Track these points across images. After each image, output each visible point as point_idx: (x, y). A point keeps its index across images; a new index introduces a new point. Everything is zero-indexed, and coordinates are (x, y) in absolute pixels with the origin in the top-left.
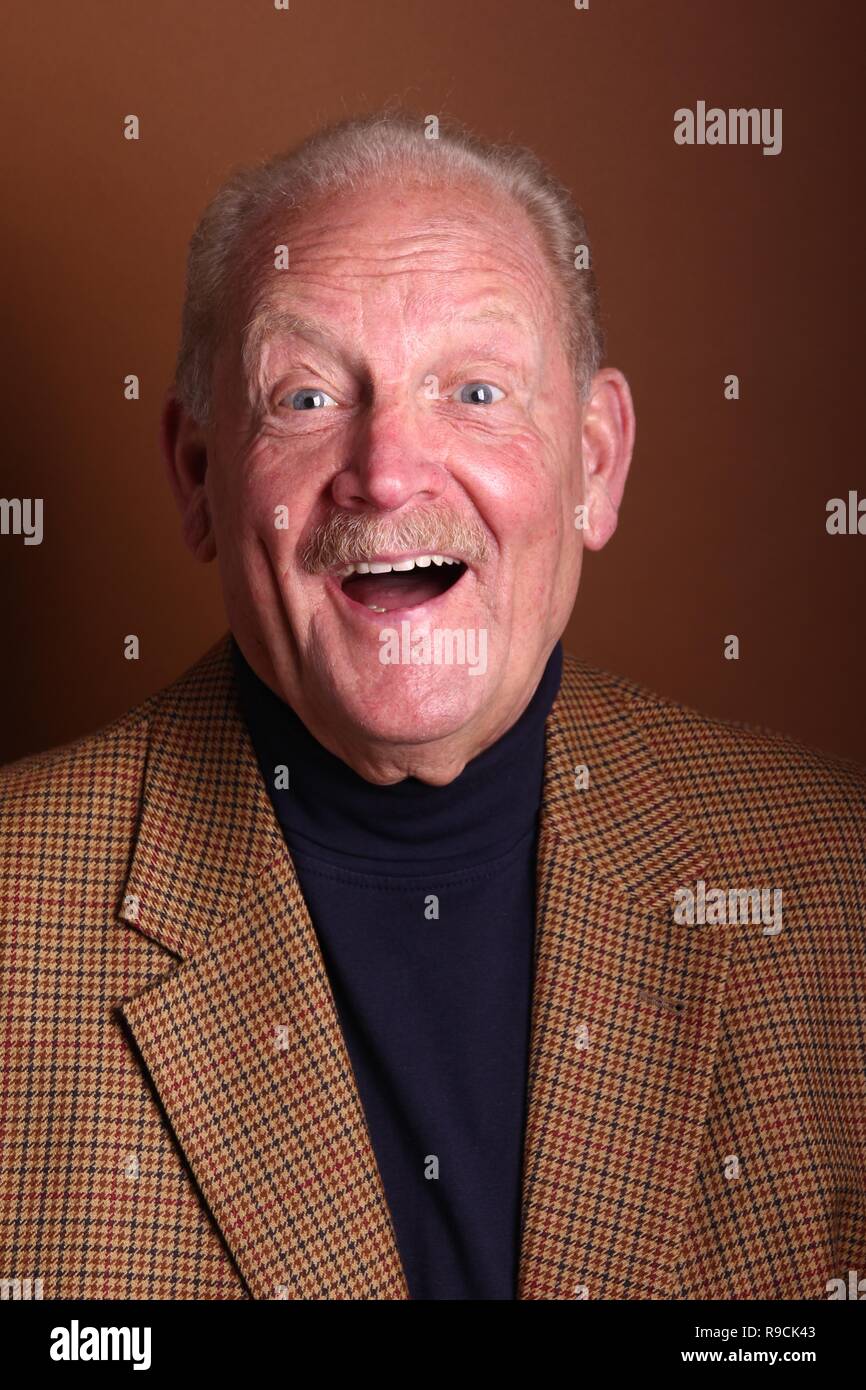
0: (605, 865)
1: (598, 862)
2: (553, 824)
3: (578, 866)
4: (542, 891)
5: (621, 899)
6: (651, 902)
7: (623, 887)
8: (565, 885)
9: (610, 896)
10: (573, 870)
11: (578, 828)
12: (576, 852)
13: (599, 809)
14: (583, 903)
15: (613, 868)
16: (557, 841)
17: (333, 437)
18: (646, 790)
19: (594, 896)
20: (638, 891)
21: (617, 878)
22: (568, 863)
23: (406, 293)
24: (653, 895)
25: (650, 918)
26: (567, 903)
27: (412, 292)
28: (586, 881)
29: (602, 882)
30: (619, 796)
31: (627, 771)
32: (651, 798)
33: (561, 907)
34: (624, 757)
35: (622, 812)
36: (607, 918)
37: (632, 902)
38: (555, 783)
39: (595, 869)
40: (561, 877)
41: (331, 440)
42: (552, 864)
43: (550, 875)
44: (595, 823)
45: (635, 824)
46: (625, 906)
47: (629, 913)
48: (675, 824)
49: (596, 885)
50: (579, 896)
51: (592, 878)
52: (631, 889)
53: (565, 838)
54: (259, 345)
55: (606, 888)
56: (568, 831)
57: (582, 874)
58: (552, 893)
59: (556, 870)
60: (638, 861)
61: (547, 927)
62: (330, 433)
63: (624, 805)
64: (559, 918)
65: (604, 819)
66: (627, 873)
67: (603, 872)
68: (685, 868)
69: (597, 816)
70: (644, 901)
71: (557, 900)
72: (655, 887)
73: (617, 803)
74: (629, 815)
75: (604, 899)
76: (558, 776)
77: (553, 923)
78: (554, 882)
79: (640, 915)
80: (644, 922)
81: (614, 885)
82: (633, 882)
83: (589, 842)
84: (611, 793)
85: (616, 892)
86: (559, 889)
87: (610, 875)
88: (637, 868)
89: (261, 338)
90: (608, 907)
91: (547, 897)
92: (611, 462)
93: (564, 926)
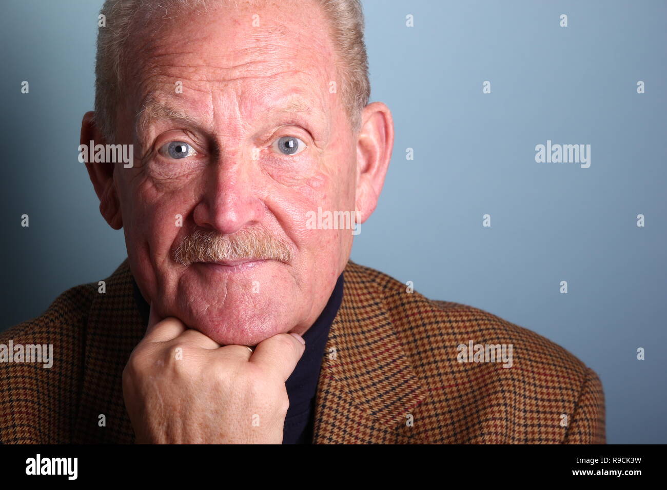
0: (359, 397)
1: (355, 395)
2: (330, 367)
3: (343, 396)
4: (320, 409)
5: (367, 419)
6: (387, 422)
7: (369, 412)
8: (334, 406)
9: (361, 417)
10: (340, 398)
11: (344, 372)
12: (342, 387)
13: (357, 361)
14: (344, 420)
15: (363, 400)
16: (331, 378)
17: (193, 180)
18: (388, 350)
19: (351, 416)
20: (379, 415)
21: (366, 406)
22: (337, 393)
23: (240, 93)
24: (389, 417)
25: (386, 432)
26: (335, 418)
27: (243, 93)
28: (347, 406)
29: (356, 407)
30: (370, 354)
31: (377, 338)
32: (391, 355)
33: (331, 420)
34: (376, 329)
35: (371, 364)
36: (358, 431)
37: (374, 421)
38: (333, 341)
39: (353, 399)
40: (332, 401)
41: (191, 182)
42: (327, 392)
43: (326, 399)
44: (354, 369)
45: (379, 372)
46: (370, 424)
47: (372, 428)
48: (405, 372)
49: (352, 409)
50: (342, 415)
51: (350, 404)
52: (374, 413)
53: (337, 377)
54: (148, 127)
55: (358, 412)
56: (338, 373)
57: (345, 401)
58: (326, 411)
59: (330, 397)
60: (380, 396)
61: (321, 432)
62: (190, 178)
63: (373, 360)
64: (329, 427)
65: (360, 368)
66: (372, 403)
67: (357, 401)
68: (410, 400)
69: (356, 365)
70: (382, 421)
71: (329, 415)
72: (390, 412)
73: (368, 358)
74: (376, 366)
75: (357, 419)
76: (335, 337)
77: (325, 430)
78: (328, 404)
79: (379, 430)
80: (382, 434)
81: (364, 410)
82: (376, 409)
83: (350, 381)
84: (365, 352)
85: (365, 415)
86: (331, 408)
87: (362, 404)
88: (379, 400)
89: (149, 123)
90: (359, 424)
91: (322, 413)
92: (376, 164)
93: (332, 432)
